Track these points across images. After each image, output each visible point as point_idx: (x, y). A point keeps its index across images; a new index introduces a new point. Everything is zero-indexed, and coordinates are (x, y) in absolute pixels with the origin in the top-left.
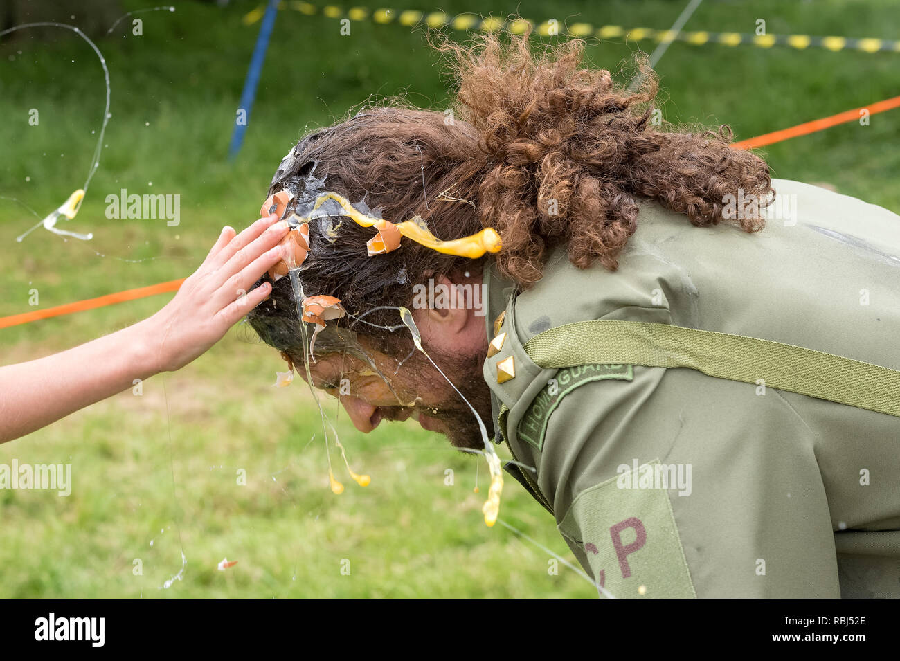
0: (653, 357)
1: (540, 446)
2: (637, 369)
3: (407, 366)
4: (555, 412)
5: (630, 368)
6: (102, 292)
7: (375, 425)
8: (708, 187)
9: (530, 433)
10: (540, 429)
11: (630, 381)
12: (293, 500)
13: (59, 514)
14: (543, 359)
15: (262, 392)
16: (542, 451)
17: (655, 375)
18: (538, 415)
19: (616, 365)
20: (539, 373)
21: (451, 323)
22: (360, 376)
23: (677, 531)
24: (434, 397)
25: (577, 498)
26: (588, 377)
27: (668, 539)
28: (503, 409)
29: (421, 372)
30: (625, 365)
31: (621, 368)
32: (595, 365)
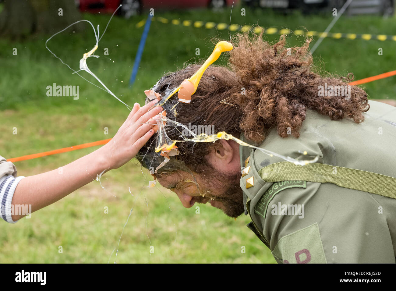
0: (316, 178)
1: (264, 217)
2: (308, 183)
3: (206, 178)
4: (271, 201)
5: (305, 182)
6: (73, 144)
7: (192, 205)
8: (337, 104)
9: (260, 210)
10: (264, 209)
11: (305, 188)
12: (155, 237)
13: (53, 242)
14: (266, 178)
15: (142, 189)
16: (265, 219)
17: (316, 186)
18: (264, 203)
19: (299, 181)
20: (264, 185)
21: (226, 159)
22: (186, 183)
23: (325, 255)
24: (218, 192)
25: (280, 240)
26: (286, 186)
27: (321, 259)
28: (248, 200)
29: (212, 181)
30: (303, 181)
31: (301, 183)
32: (289, 181)
